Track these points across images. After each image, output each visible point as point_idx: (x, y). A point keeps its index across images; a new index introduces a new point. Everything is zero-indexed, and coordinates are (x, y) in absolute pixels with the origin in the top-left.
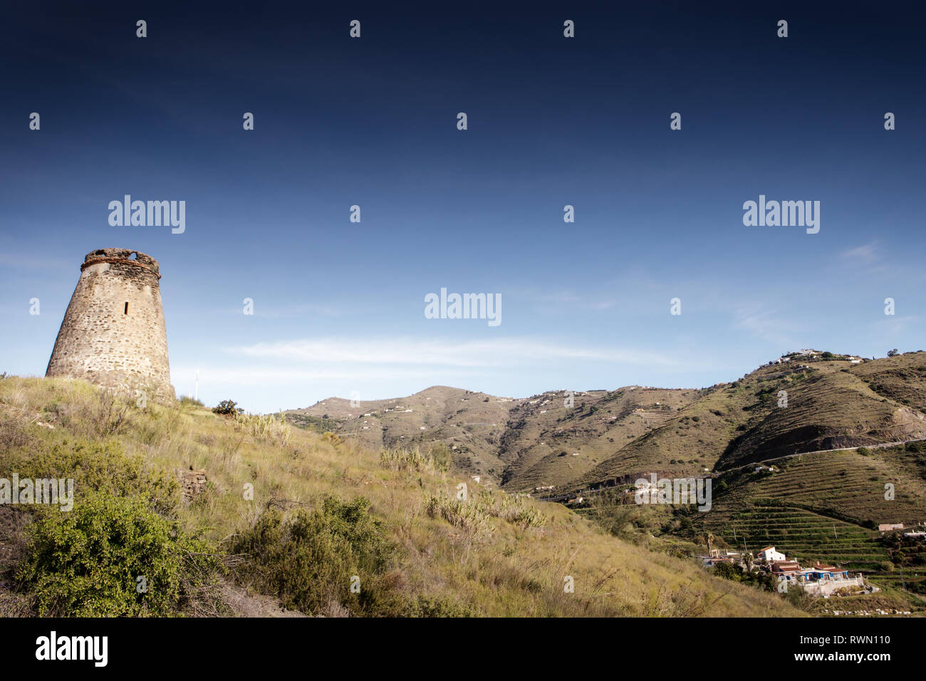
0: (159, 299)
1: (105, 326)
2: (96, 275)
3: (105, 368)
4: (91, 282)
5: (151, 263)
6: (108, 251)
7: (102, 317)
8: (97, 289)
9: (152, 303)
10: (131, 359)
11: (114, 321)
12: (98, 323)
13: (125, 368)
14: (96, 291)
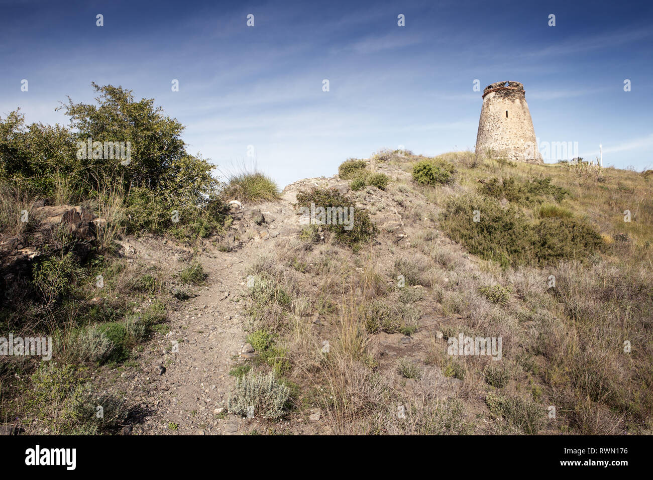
0: (526, 104)
1: (498, 126)
2: (489, 100)
3: (500, 148)
4: (487, 104)
5: (518, 85)
6: (493, 85)
7: (495, 121)
8: (491, 107)
9: (521, 108)
10: (513, 141)
11: (502, 122)
12: (494, 125)
13: (510, 147)
14: (491, 108)
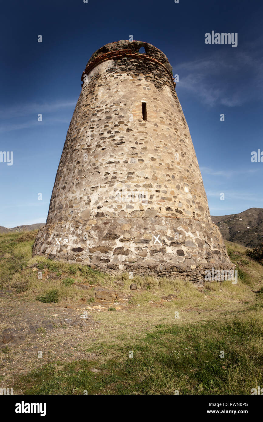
1: (117, 138)
2: (97, 76)
3: (124, 208)
4: (92, 86)
7: (111, 125)
10: (162, 189)
11: (129, 130)
12: (106, 135)
13: (156, 207)
14: (100, 93)
